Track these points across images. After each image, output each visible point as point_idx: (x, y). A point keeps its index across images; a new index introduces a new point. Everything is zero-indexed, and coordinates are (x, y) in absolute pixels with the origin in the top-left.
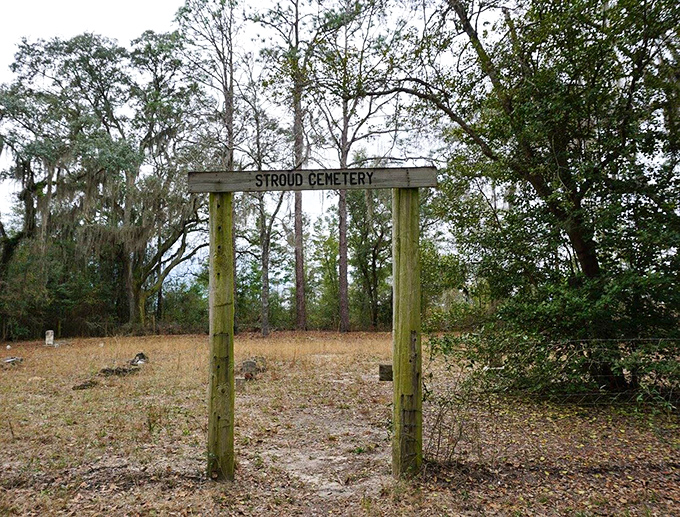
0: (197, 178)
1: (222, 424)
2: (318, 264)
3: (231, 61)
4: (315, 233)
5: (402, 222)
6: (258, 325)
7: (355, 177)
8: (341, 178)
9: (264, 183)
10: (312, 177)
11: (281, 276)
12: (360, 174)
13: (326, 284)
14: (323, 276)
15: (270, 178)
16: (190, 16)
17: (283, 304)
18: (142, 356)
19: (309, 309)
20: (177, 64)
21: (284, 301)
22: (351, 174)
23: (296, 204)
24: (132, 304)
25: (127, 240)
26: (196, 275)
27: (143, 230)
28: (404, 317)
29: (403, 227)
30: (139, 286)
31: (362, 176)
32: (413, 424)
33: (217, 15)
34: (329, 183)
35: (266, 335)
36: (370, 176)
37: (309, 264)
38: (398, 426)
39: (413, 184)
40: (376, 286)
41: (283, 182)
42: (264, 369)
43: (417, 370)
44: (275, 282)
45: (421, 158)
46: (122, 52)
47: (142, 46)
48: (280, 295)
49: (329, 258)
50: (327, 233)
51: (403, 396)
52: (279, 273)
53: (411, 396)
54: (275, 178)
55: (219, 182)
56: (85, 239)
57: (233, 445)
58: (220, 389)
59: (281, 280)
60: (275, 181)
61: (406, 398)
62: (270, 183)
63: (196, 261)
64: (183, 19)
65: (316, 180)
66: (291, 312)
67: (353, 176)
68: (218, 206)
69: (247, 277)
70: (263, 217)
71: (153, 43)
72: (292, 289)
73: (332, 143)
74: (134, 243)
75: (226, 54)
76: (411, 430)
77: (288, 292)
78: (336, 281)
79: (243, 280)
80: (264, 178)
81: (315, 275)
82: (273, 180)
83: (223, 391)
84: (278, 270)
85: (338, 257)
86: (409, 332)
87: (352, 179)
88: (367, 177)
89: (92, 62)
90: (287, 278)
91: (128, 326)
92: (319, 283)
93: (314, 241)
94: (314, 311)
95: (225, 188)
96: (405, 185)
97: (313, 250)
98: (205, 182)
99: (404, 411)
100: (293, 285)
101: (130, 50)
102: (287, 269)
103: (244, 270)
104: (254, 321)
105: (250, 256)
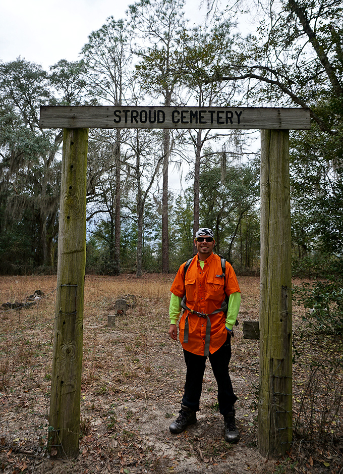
0: (49, 112)
1: (65, 390)
2: (178, 227)
3: (120, 82)
4: (176, 206)
5: (273, 166)
6: (135, 269)
7: (223, 116)
8: (207, 116)
9: (123, 119)
10: (176, 114)
11: (153, 235)
12: (227, 112)
13: (184, 241)
14: (181, 236)
15: (129, 114)
16: (93, 50)
17: (153, 254)
18: (39, 293)
19: (171, 258)
20: (82, 84)
21: (154, 252)
22: (218, 112)
23: (164, 184)
24: (45, 252)
25: (42, 207)
26: (92, 232)
27: (54, 199)
28: (274, 270)
29: (273, 172)
30: (50, 239)
31: (229, 115)
32: (283, 393)
33: (112, 50)
34: (194, 121)
35: (139, 277)
36: (239, 116)
37: (172, 227)
38: (266, 394)
39: (284, 126)
40: (219, 243)
41: (143, 119)
42: (133, 306)
43: (288, 331)
44: (148, 239)
45: (253, 153)
46: (44, 74)
47: (58, 71)
48: (151, 247)
49: (185, 223)
50: (185, 206)
51: (272, 360)
52: (151, 233)
53: (282, 360)
54: (135, 114)
55: (74, 118)
56: (13, 205)
57: (79, 412)
58: (65, 348)
59: (152, 237)
60: (135, 117)
61: (275, 362)
62: (129, 119)
63: (93, 223)
64: (87, 53)
65: (179, 117)
66: (158, 260)
67: (220, 115)
68: (72, 143)
69: (128, 235)
70: (140, 192)
71: (66, 69)
72: (159, 244)
73: (190, 141)
74: (47, 208)
75: (117, 78)
76: (281, 400)
77: (157, 246)
78: (190, 239)
79: (125, 237)
80: (123, 113)
81: (176, 234)
82: (132, 117)
83: (68, 351)
84: (150, 231)
85: (192, 222)
86: (280, 288)
87: (219, 118)
88: (235, 116)
89: (23, 81)
90: (156, 237)
91: (42, 267)
92: (179, 240)
93: (176, 211)
94: (175, 260)
95: (79, 124)
96: (276, 126)
97: (175, 218)
98: (58, 117)
99: (274, 377)
100: (161, 241)
101: (50, 73)
102: (156, 230)
103: (126, 230)
104: (132, 266)
105: (131, 220)
